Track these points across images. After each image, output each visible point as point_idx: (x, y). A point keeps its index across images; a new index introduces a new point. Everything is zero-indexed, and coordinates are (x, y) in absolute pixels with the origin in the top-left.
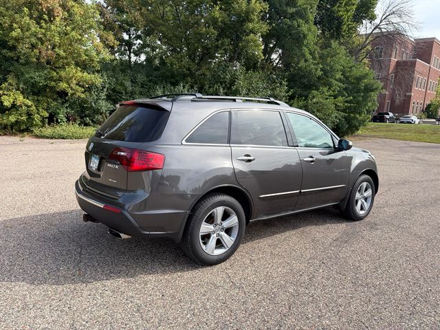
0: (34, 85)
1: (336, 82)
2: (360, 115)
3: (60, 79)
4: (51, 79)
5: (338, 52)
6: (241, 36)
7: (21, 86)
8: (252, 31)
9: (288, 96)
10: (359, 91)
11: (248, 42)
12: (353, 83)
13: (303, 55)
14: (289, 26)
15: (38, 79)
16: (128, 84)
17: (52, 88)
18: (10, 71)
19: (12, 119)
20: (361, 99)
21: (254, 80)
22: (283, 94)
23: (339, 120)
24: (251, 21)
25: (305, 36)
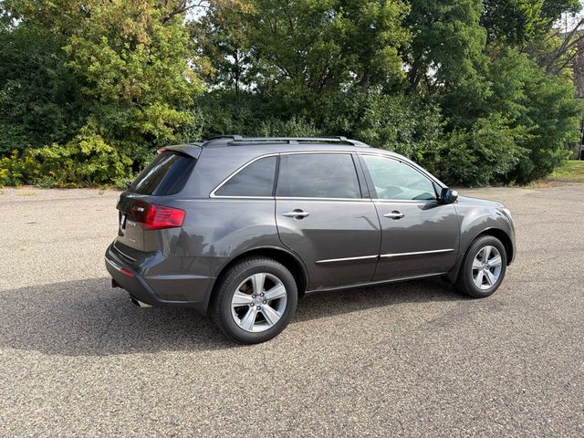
0: (116, 127)
1: (515, 105)
2: (554, 151)
3: (146, 119)
4: (136, 119)
5: (517, 61)
6: (374, 50)
7: (102, 129)
8: (390, 43)
9: (443, 127)
10: (551, 116)
11: (383, 57)
12: (542, 105)
13: (464, 70)
14: (443, 32)
15: (120, 120)
16: (227, 121)
17: (136, 130)
18: (91, 112)
19: (92, 168)
20: (554, 127)
21: (392, 107)
22: (436, 124)
23: (520, 158)
24: (387, 28)
25: (465, 44)
